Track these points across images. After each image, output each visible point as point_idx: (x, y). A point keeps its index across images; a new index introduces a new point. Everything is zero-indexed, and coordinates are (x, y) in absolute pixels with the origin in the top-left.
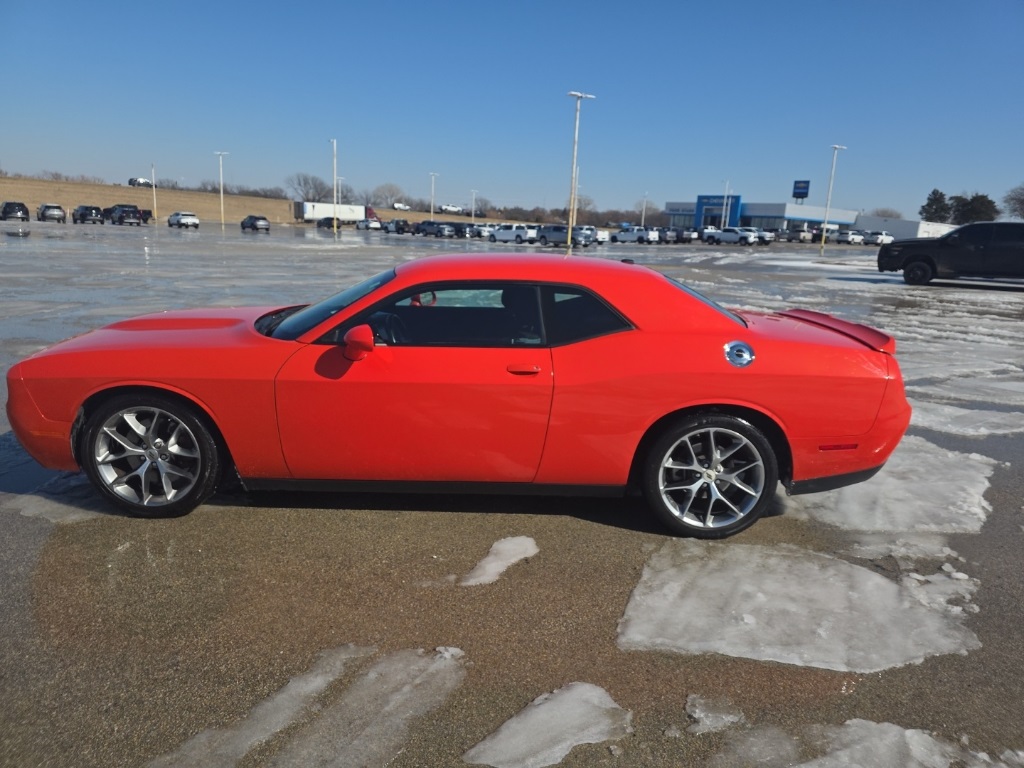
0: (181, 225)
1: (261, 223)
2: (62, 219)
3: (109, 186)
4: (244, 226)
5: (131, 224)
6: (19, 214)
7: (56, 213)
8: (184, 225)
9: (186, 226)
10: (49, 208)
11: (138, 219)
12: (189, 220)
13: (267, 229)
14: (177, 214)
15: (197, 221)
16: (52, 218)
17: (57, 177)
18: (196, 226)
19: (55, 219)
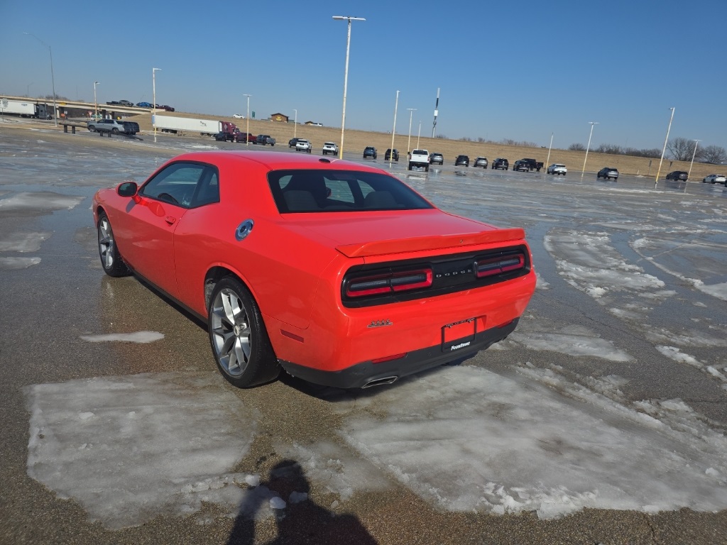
0: (554, 173)
1: (612, 173)
2: (485, 167)
3: (538, 148)
4: (599, 175)
5: (524, 170)
6: (464, 162)
7: (483, 162)
8: (556, 172)
9: (558, 173)
10: (480, 159)
11: (528, 167)
12: (561, 170)
13: (616, 178)
14: (554, 165)
15: (565, 170)
16: (480, 165)
17: (510, 143)
18: (564, 173)
19: (482, 166)
